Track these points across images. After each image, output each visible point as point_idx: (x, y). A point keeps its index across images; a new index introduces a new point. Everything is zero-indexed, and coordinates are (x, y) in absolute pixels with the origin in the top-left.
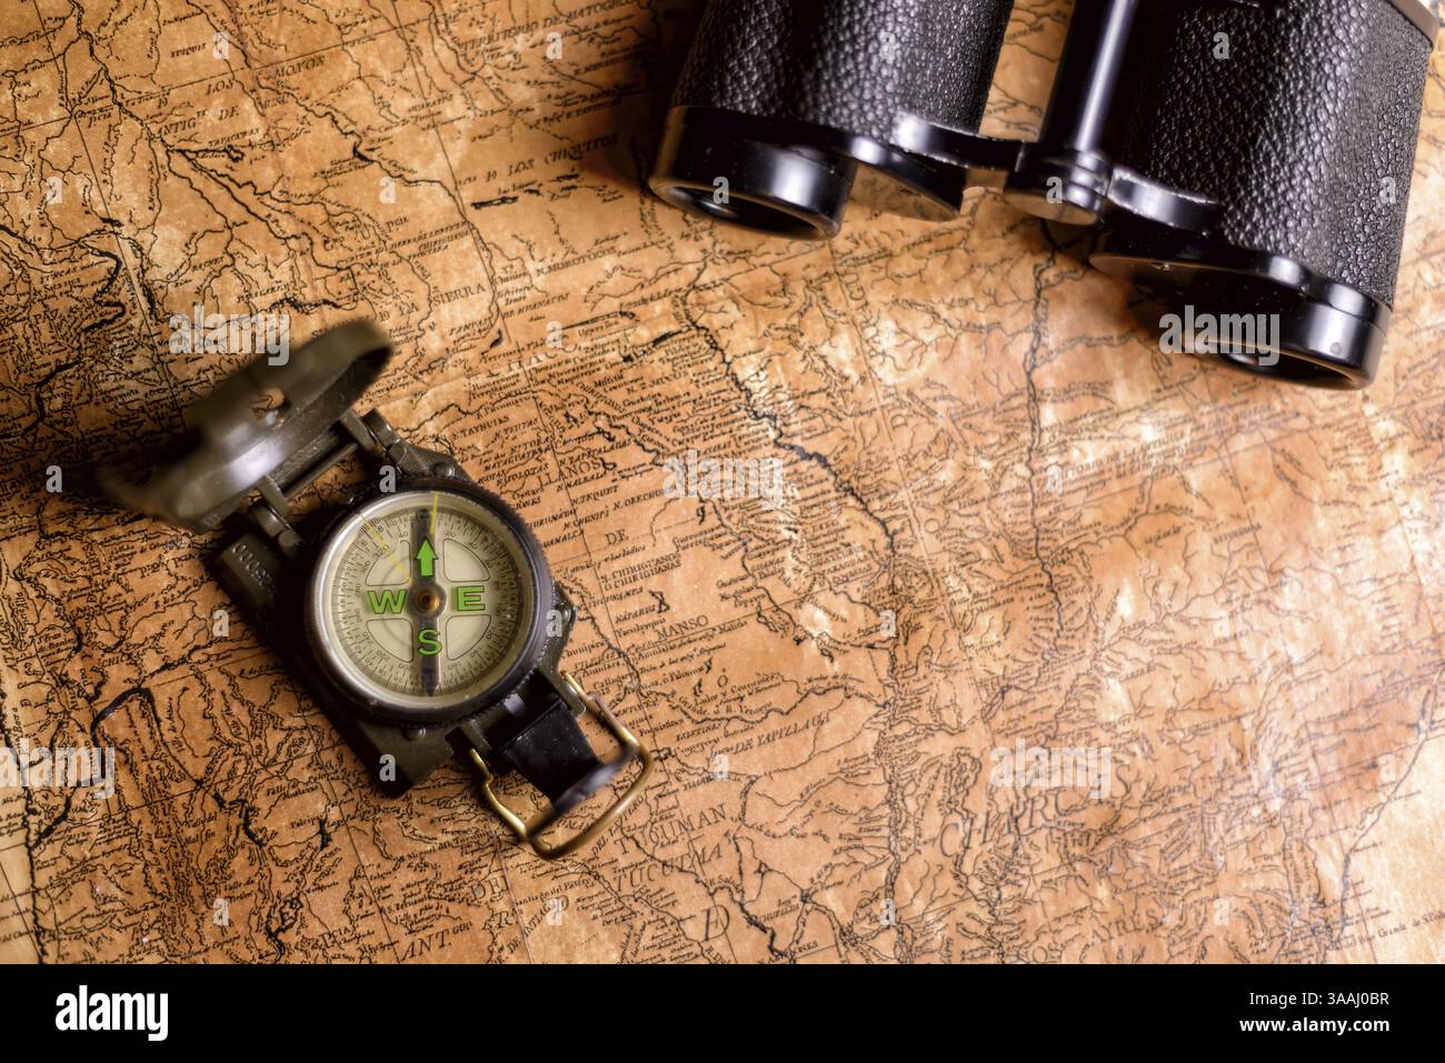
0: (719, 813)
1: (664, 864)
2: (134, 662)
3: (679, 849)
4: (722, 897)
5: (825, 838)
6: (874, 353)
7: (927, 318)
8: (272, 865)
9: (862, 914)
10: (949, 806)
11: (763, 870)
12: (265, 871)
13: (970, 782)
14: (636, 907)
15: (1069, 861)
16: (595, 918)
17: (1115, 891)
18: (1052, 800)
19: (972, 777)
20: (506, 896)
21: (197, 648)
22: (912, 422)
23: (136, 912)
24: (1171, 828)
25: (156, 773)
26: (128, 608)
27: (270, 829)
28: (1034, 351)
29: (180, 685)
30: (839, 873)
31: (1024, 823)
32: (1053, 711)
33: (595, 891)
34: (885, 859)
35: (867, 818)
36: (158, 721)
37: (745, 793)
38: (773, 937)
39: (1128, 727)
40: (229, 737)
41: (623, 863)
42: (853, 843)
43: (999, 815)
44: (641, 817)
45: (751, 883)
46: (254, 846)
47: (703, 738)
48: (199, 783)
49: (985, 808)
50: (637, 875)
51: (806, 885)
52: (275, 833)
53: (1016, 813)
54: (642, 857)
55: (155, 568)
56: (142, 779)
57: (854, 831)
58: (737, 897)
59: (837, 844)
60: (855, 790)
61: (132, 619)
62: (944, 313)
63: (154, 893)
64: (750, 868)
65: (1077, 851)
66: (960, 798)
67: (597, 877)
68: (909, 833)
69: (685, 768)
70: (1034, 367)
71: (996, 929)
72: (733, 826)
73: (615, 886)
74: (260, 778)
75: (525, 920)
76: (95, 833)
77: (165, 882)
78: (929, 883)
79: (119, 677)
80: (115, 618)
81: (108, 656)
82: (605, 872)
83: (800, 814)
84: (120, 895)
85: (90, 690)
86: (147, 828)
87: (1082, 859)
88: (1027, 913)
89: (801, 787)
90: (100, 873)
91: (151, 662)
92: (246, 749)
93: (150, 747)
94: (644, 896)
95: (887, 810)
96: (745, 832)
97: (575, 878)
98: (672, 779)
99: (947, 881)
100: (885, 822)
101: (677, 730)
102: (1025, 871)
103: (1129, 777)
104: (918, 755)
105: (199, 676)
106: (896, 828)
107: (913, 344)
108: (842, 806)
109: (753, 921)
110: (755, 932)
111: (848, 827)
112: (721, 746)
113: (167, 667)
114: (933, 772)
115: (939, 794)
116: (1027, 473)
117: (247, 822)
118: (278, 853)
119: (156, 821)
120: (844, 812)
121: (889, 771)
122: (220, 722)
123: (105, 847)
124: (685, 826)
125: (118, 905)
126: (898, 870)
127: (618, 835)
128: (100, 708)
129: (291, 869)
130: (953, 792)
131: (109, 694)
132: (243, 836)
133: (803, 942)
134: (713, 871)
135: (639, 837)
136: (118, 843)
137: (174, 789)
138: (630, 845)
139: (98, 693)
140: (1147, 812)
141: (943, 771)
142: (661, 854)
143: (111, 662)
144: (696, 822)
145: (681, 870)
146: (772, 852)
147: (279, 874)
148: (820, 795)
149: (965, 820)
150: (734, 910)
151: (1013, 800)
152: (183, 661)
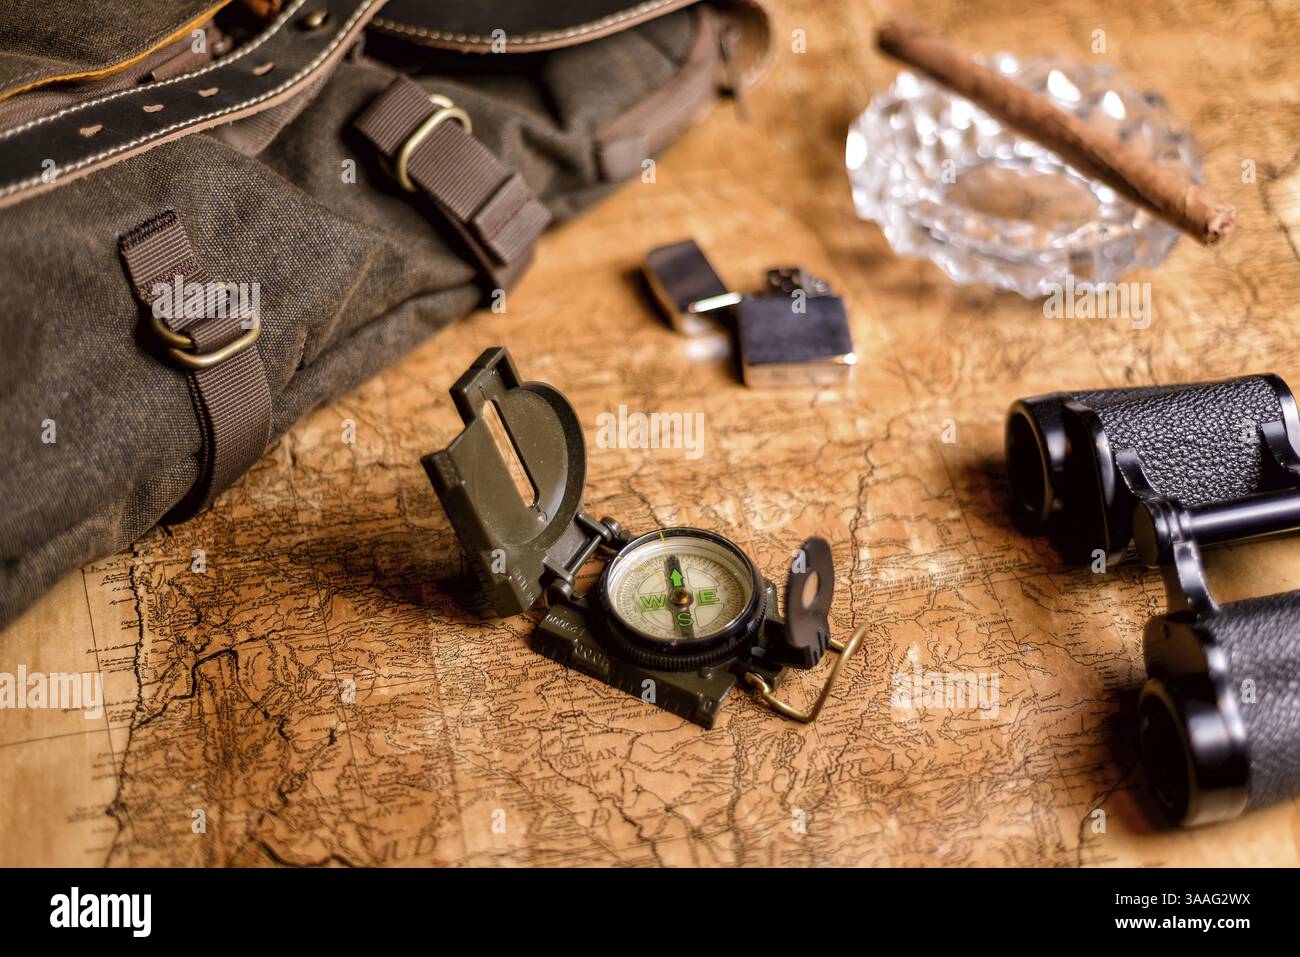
0: (612, 753)
1: (568, 779)
2: (230, 634)
3: (579, 772)
4: (607, 804)
5: (687, 775)
6: (748, 511)
7: (786, 497)
8: (292, 751)
9: (709, 821)
10: (780, 763)
11: (639, 790)
12: (286, 755)
13: (795, 751)
14: (543, 803)
15: (867, 801)
16: (513, 806)
17: (902, 824)
18: (857, 766)
19: (798, 747)
20: (451, 787)
21: (274, 631)
22: (771, 551)
23: (192, 770)
24: (946, 788)
25: (228, 697)
26: (235, 604)
27: (296, 731)
28: (857, 520)
29: (258, 650)
30: (694, 797)
31: (835, 778)
32: (859, 712)
33: (515, 790)
34: (729, 791)
35: (719, 766)
36: (238, 668)
37: (632, 742)
38: (641, 829)
39: (915, 727)
40: (282, 681)
41: (538, 775)
42: (707, 780)
43: (817, 772)
44: (556, 749)
45: (630, 798)
46: (283, 740)
47: (607, 707)
48: (255, 705)
49: (806, 767)
50: (547, 784)
51: (669, 802)
52: (299, 734)
53: (829, 772)
54: (553, 774)
55: (258, 585)
56: (218, 698)
57: (709, 773)
58: (618, 804)
59: (695, 780)
60: (711, 748)
61: (237, 610)
62: (797, 494)
63: (207, 760)
64: (630, 787)
65: (875, 796)
66: (788, 759)
67: (518, 783)
68: (749, 777)
69: (591, 723)
70: (856, 528)
71: (810, 839)
72: (621, 762)
73: (530, 789)
74: (296, 705)
75: (462, 802)
76: (178, 725)
77: (217, 755)
78: (760, 807)
79: (219, 641)
80: (225, 610)
81: (215, 630)
82: (525, 781)
83: (670, 760)
84: (184, 759)
85: (198, 647)
86: (214, 725)
87: (877, 801)
88: (833, 832)
89: (674, 743)
90: (174, 746)
91: (242, 636)
92: (292, 688)
93: (228, 682)
94: (551, 799)
95: (734, 761)
96: (629, 765)
97: (503, 781)
98: (581, 729)
99: (775, 807)
100: (732, 769)
101: (590, 701)
102: (834, 804)
103: (915, 756)
104: (759, 731)
105: (271, 647)
106: (738, 777)
107: (774, 509)
108: (701, 757)
109: (627, 820)
110: (628, 826)
111: (705, 770)
112: (618, 713)
113: (252, 640)
114: (769, 741)
115: (772, 755)
116: (849, 583)
117: (282, 726)
118: (298, 745)
119: (220, 722)
120: (702, 760)
121: (737, 738)
122: (279, 673)
123: (182, 733)
124: (587, 758)
125: (181, 765)
126: (739, 798)
127: (538, 759)
128: (201, 658)
129: (304, 755)
130: (783, 755)
131: (209, 651)
132: (277, 734)
133: (664, 834)
134: (602, 788)
135: (553, 762)
136: (193, 731)
137: (238, 706)
138: (546, 766)
139: (203, 649)
140: (928, 777)
141: (777, 742)
142: (566, 773)
143: (216, 633)
144: (594, 756)
145: (580, 784)
146: (647, 780)
147: (295, 757)
148: (685, 749)
149: (790, 773)
150: (615, 812)
151: (828, 764)
152: (263, 637)
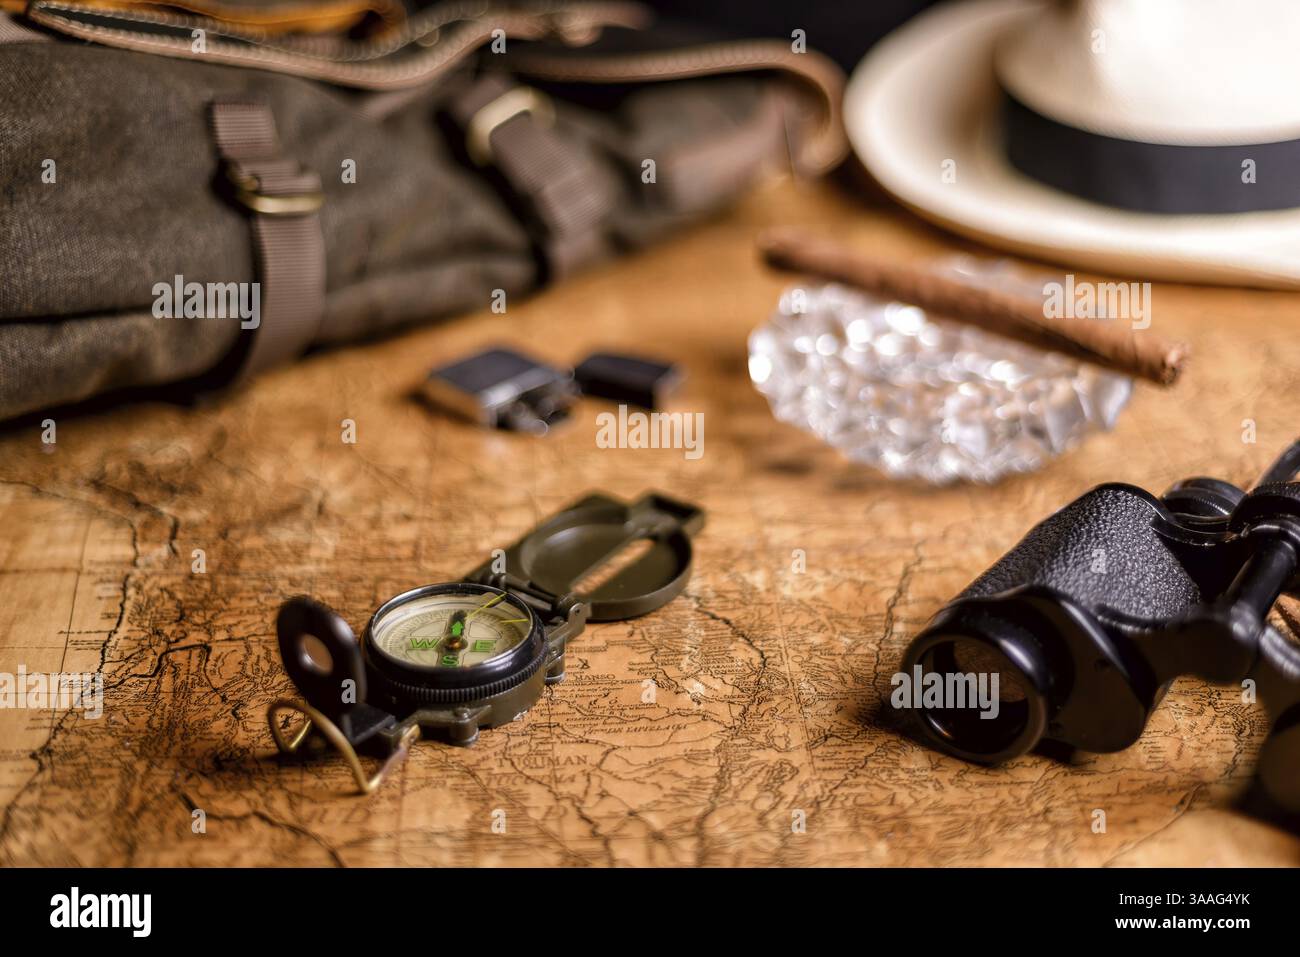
0: (582, 760)
1: (528, 777)
2: (209, 632)
3: (541, 772)
4: (566, 803)
5: (660, 787)
6: (778, 581)
7: (822, 572)
8: (240, 729)
9: (676, 826)
10: (766, 788)
11: (603, 795)
12: (234, 732)
13: (786, 778)
14: (495, 795)
15: (856, 826)
16: (461, 795)
17: (892, 848)
18: (851, 799)
19: (789, 776)
20: (400, 774)
21: (255, 635)
22: (797, 612)
23: (131, 732)
24: (950, 823)
25: (190, 681)
26: (221, 610)
27: (250, 714)
28: (895, 599)
29: (233, 648)
30: (662, 807)
31: (825, 806)
32: (865, 754)
33: (469, 782)
34: (703, 804)
35: (698, 784)
36: (207, 660)
37: (607, 753)
38: (596, 826)
39: (924, 773)
40: (250, 673)
41: (497, 770)
42: (679, 794)
43: (805, 799)
44: (524, 750)
45: (591, 801)
46: (234, 718)
47: (586, 722)
48: (216, 690)
49: (795, 793)
50: (504, 780)
51: (634, 807)
52: (252, 716)
53: (820, 799)
54: (513, 770)
55: (250, 599)
56: (179, 681)
57: (685, 787)
58: (578, 804)
59: (668, 792)
60: (693, 766)
61: (222, 614)
62: (835, 571)
63: (150, 726)
64: (594, 790)
65: (866, 822)
66: (776, 785)
67: (473, 776)
68: (729, 795)
69: (566, 733)
70: (894, 605)
71: (783, 851)
72: (589, 768)
73: (485, 782)
74: (258, 694)
75: (408, 787)
76: (130, 696)
77: (162, 725)
78: (734, 821)
79: (196, 637)
80: (209, 615)
81: (194, 627)
82: (482, 775)
83: (645, 772)
84: (126, 723)
85: (172, 639)
86: (167, 700)
87: (867, 826)
88: (813, 847)
89: (652, 759)
90: (120, 712)
91: (221, 635)
92: (258, 680)
93: (193, 669)
94: (506, 794)
95: (715, 781)
96: (598, 772)
97: (458, 773)
98: (554, 737)
99: (752, 822)
100: (711, 786)
101: (569, 717)
102: (819, 825)
103: (919, 797)
104: (749, 757)
105: (248, 648)
106: (717, 793)
107: (808, 581)
108: (680, 773)
109: (584, 818)
110: (583, 824)
111: (681, 785)
112: (597, 728)
113: (230, 639)
114: (759, 767)
115: (759, 780)
116: (877, 649)
117: (237, 708)
118: (248, 725)
119: (175, 698)
120: (680, 776)
121: (723, 761)
122: (248, 667)
123: (132, 703)
124: (554, 762)
125: (122, 727)
126: (713, 810)
127: (501, 757)
128: (172, 648)
129: (252, 734)
130: (771, 781)
131: (183, 643)
132: (229, 713)
133: (620, 832)
134: (563, 789)
135: (515, 760)
136: (144, 703)
137: (197, 689)
138: (507, 764)
139: (177, 641)
140: (930, 812)
141: (766, 769)
142: (528, 772)
143: (195, 630)
144: (562, 760)
145: (540, 783)
146: (613, 786)
147: (242, 734)
148: (664, 765)
149: (776, 797)
150: (572, 812)
151: (819, 793)
152: (242, 639)
